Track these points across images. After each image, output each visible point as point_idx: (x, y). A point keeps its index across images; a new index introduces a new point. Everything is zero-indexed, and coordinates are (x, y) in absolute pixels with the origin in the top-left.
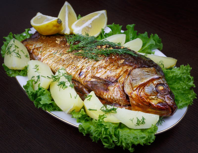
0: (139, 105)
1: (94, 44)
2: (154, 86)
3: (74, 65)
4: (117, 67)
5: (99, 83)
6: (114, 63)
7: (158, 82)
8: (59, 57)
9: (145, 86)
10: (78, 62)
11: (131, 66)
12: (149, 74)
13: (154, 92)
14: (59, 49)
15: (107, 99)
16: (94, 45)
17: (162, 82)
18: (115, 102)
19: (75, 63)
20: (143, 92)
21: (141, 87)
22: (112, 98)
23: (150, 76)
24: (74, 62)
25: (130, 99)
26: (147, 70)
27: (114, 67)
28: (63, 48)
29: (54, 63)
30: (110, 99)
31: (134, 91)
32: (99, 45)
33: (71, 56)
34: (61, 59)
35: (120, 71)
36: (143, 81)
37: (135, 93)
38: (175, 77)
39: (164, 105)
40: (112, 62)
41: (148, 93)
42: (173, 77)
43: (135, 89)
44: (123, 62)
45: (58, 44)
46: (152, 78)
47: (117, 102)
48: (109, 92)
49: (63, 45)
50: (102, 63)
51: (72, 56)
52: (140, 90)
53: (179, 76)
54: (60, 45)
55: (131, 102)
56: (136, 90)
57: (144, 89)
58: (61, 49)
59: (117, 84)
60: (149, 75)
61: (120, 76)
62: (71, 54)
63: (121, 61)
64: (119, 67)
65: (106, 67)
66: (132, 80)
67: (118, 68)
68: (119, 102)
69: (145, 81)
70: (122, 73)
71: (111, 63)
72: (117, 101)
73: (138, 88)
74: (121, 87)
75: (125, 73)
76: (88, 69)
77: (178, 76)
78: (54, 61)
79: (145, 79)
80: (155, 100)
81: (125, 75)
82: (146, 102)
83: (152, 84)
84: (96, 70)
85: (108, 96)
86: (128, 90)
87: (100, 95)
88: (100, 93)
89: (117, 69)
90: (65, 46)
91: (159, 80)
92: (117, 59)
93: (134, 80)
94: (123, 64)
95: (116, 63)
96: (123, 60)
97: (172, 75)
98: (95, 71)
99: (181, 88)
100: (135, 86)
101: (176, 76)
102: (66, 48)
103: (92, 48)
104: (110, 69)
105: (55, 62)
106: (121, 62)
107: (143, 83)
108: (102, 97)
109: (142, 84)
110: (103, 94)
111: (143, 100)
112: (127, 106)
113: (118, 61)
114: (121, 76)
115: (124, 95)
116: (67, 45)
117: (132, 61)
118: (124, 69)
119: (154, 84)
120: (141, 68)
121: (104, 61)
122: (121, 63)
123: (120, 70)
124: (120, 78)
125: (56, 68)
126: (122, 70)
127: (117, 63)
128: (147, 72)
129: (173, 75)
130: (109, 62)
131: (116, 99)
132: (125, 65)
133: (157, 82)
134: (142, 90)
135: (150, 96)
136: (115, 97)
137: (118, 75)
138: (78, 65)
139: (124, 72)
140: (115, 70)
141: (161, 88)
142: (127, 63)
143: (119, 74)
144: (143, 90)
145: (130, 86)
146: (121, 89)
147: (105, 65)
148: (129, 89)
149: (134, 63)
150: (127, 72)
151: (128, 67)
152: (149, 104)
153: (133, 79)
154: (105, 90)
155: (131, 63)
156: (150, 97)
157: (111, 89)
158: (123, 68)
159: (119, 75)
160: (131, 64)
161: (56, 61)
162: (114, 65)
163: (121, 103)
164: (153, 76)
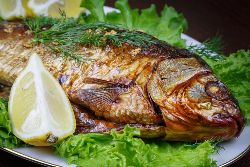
0: (181, 121)
1: (78, 27)
2: (202, 87)
3: (47, 65)
4: (128, 60)
5: (100, 91)
6: (124, 56)
7: (209, 80)
8: (14, 55)
9: (186, 88)
10: (54, 59)
11: (154, 57)
12: (190, 67)
13: (204, 97)
14: (13, 41)
15: (118, 118)
16: (79, 30)
17: (215, 80)
18: (134, 120)
19: (49, 61)
20: (185, 97)
21: (180, 89)
22: (128, 113)
23: (192, 71)
24: (47, 60)
25: (164, 111)
26: (184, 61)
27: (124, 61)
28: (20, 39)
29: (6, 67)
30: (123, 116)
31: (168, 96)
32: (89, 29)
33: (38, 50)
34: (19, 57)
35: (137, 67)
36: (181, 79)
37: (171, 99)
38: (233, 73)
39: (224, 117)
40: (119, 53)
41: (193, 99)
42: (229, 74)
43: (169, 93)
44: (139, 52)
45: (9, 33)
46: (196, 73)
47: (138, 119)
48: (121, 104)
49: (20, 35)
50: (101, 57)
51: (40, 50)
52: (179, 94)
53: (242, 70)
54: (13, 35)
55: (166, 117)
56: (171, 95)
57: (186, 92)
58: (16, 41)
59: (135, 89)
60: (189, 69)
61: (138, 75)
62: (38, 48)
63: (135, 50)
64: (134, 60)
65: (108, 62)
66: (162, 79)
67: (132, 62)
68: (141, 120)
69: (185, 79)
70: (140, 69)
71: (116, 55)
72: (138, 117)
73: (175, 92)
74: (142, 92)
75: (146, 69)
76: (74, 70)
77: (239, 70)
78: (6, 63)
79: (184, 76)
80: (207, 109)
81: (147, 72)
82: (192, 113)
83: (198, 84)
84: (91, 70)
85: (120, 111)
86: (157, 96)
87: (103, 112)
88: (104, 108)
89: (130, 63)
90: (24, 36)
91: (208, 77)
92: (127, 48)
93: (164, 79)
94: (140, 56)
95: (126, 55)
96: (139, 49)
97: (227, 71)
98: (88, 71)
99: (245, 91)
100: (169, 88)
101: (235, 71)
102: (25, 38)
103: (77, 34)
104: (116, 65)
105: (9, 65)
106: (134, 52)
107: (181, 82)
108: (108, 114)
109: (181, 84)
110: (110, 109)
111: (186, 111)
112: (157, 126)
113: (130, 51)
114: (140, 75)
115: (150, 105)
116: (27, 34)
117: (154, 50)
118: (143, 64)
119: (201, 83)
120: (174, 59)
121: (104, 53)
122: (136, 53)
123: (135, 66)
124: (139, 77)
125: (11, 75)
126: (139, 66)
127: (128, 54)
128: (185, 64)
129: (230, 69)
130: (113, 54)
131: (136, 115)
132: (143, 57)
133: (206, 80)
134: (182, 94)
135: (199, 102)
136: (134, 111)
137: (133, 74)
138: (55, 64)
139: (144, 68)
140: (126, 67)
141: (214, 89)
142: (146, 53)
143: (135, 72)
144: (184, 94)
145: (159, 89)
146: (144, 95)
147: (107, 60)
148: (159, 95)
149: (158, 52)
150: (149, 67)
151: (149, 60)
152: (197, 118)
153: (163, 77)
154: (113, 102)
155: (153, 53)
156: (199, 105)
157: (125, 97)
158: (140, 62)
159: (135, 74)
160: (155, 54)
161: (9, 63)
162: (123, 59)
163: (145, 120)
164: (198, 70)
